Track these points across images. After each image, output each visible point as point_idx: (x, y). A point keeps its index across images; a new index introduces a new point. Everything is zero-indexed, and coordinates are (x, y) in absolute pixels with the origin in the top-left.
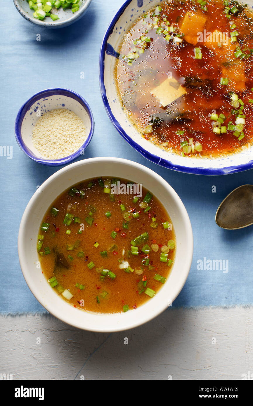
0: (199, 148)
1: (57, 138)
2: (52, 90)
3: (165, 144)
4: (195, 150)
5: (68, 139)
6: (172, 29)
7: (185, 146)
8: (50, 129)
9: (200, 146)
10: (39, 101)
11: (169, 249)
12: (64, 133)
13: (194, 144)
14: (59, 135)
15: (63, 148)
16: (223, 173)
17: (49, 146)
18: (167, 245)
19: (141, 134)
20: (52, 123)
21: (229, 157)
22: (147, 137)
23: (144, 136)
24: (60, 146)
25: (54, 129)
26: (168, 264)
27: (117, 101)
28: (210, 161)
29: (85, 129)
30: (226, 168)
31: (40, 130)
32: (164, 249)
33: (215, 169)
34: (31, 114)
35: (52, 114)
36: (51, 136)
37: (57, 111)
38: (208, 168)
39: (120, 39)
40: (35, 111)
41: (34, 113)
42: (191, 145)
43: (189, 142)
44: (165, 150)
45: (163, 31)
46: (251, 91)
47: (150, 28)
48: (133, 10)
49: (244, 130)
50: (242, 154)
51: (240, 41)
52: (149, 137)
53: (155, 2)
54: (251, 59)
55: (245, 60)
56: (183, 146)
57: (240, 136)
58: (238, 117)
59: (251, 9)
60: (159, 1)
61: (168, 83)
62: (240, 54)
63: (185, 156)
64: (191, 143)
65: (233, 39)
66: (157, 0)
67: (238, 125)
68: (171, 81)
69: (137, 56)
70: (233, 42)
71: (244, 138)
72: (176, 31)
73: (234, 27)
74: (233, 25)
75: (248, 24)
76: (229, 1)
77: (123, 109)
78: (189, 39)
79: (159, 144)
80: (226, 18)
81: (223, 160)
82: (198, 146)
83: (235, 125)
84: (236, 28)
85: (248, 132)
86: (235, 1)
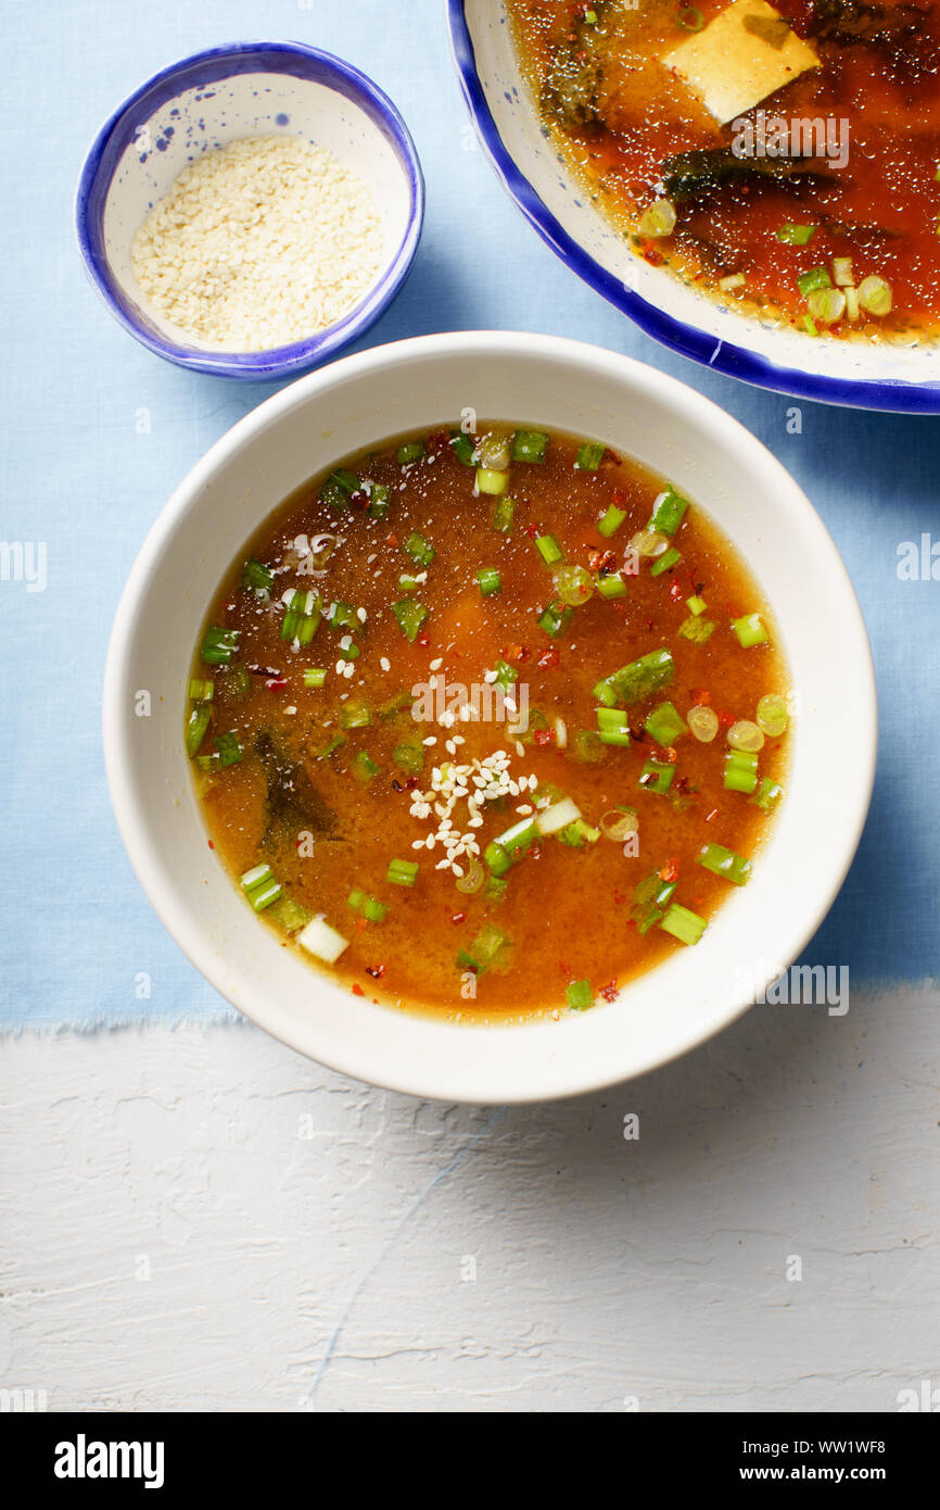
0: (879, 299)
2: (232, 50)
3: (734, 282)
4: (861, 309)
7: (817, 289)
9: (883, 293)
10: (178, 102)
11: (766, 736)
13: (859, 285)
18: (753, 719)
19: (628, 241)
22: (654, 252)
23: (641, 250)
26: (760, 799)
27: (522, 96)
28: (931, 353)
29: (378, 221)
32: (743, 735)
35: (231, 157)
37: (252, 143)
38: (925, 384)
40: (162, 145)
41: (157, 158)
42: (842, 288)
43: (834, 277)
44: (734, 305)
52: (663, 254)
56: (807, 290)
61: (740, 21)
63: (819, 336)
64: (845, 279)
68: (751, 12)
77: (546, 133)
79: (704, 281)
82: (875, 291)
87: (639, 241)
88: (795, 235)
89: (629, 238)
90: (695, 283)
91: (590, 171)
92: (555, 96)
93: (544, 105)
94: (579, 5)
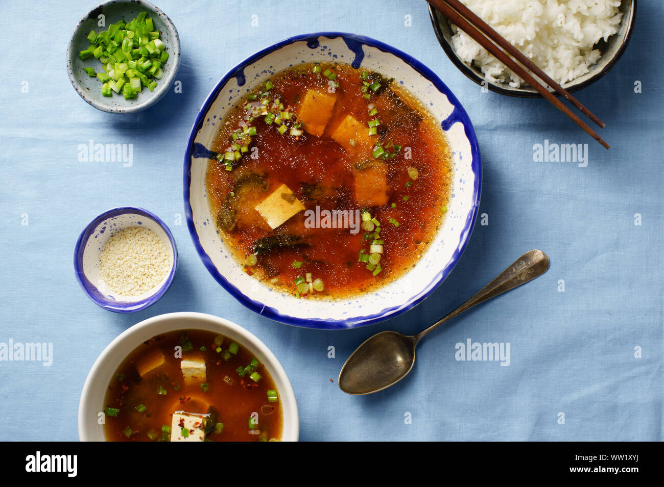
0: (319, 286)
1: (131, 269)
2: (121, 209)
3: (275, 280)
4: (314, 289)
5: (146, 271)
6: (287, 115)
7: (300, 283)
8: (123, 256)
9: (321, 284)
10: (108, 221)
12: (141, 263)
13: (313, 282)
14: (134, 266)
15: (140, 283)
16: (345, 326)
17: (122, 280)
19: (243, 267)
20: (125, 249)
21: (358, 299)
22: (249, 270)
23: (246, 270)
24: (135, 280)
25: (128, 258)
27: (210, 221)
28: (333, 305)
29: (169, 256)
30: (350, 320)
31: (109, 257)
33: (335, 320)
34: (96, 237)
35: (125, 233)
36: (124, 266)
37: (131, 230)
38: (326, 320)
39: (214, 132)
40: (102, 232)
41: (101, 236)
42: (308, 283)
43: (305, 279)
44: (274, 288)
45: (274, 119)
46: (391, 209)
47: (257, 115)
48: (231, 91)
49: (380, 262)
50: (377, 295)
51: (382, 134)
52: (253, 271)
53: (263, 77)
54: (396, 160)
55: (387, 161)
56: (298, 283)
57: (374, 269)
58: (373, 244)
59: (399, 85)
60: (269, 75)
61: (280, 195)
62: (381, 154)
63: (300, 298)
64: (309, 279)
65: (372, 132)
66: (265, 74)
67: (373, 255)
68: (284, 192)
69: (238, 156)
70: (372, 136)
71: (381, 272)
72: (292, 118)
73: (374, 112)
74: (372, 110)
75: (394, 108)
76: (369, 73)
77: (218, 232)
78: (311, 129)
79: (265, 280)
80: (364, 98)
81: (350, 303)
82: (318, 284)
83: (370, 254)
84: (376, 115)
85: (386, 264)
86: (376, 73)
87: (246, 267)
88: (297, 264)
90: (262, 281)
91: (231, 244)
92: (221, 220)
93: (218, 223)
94: (230, 190)
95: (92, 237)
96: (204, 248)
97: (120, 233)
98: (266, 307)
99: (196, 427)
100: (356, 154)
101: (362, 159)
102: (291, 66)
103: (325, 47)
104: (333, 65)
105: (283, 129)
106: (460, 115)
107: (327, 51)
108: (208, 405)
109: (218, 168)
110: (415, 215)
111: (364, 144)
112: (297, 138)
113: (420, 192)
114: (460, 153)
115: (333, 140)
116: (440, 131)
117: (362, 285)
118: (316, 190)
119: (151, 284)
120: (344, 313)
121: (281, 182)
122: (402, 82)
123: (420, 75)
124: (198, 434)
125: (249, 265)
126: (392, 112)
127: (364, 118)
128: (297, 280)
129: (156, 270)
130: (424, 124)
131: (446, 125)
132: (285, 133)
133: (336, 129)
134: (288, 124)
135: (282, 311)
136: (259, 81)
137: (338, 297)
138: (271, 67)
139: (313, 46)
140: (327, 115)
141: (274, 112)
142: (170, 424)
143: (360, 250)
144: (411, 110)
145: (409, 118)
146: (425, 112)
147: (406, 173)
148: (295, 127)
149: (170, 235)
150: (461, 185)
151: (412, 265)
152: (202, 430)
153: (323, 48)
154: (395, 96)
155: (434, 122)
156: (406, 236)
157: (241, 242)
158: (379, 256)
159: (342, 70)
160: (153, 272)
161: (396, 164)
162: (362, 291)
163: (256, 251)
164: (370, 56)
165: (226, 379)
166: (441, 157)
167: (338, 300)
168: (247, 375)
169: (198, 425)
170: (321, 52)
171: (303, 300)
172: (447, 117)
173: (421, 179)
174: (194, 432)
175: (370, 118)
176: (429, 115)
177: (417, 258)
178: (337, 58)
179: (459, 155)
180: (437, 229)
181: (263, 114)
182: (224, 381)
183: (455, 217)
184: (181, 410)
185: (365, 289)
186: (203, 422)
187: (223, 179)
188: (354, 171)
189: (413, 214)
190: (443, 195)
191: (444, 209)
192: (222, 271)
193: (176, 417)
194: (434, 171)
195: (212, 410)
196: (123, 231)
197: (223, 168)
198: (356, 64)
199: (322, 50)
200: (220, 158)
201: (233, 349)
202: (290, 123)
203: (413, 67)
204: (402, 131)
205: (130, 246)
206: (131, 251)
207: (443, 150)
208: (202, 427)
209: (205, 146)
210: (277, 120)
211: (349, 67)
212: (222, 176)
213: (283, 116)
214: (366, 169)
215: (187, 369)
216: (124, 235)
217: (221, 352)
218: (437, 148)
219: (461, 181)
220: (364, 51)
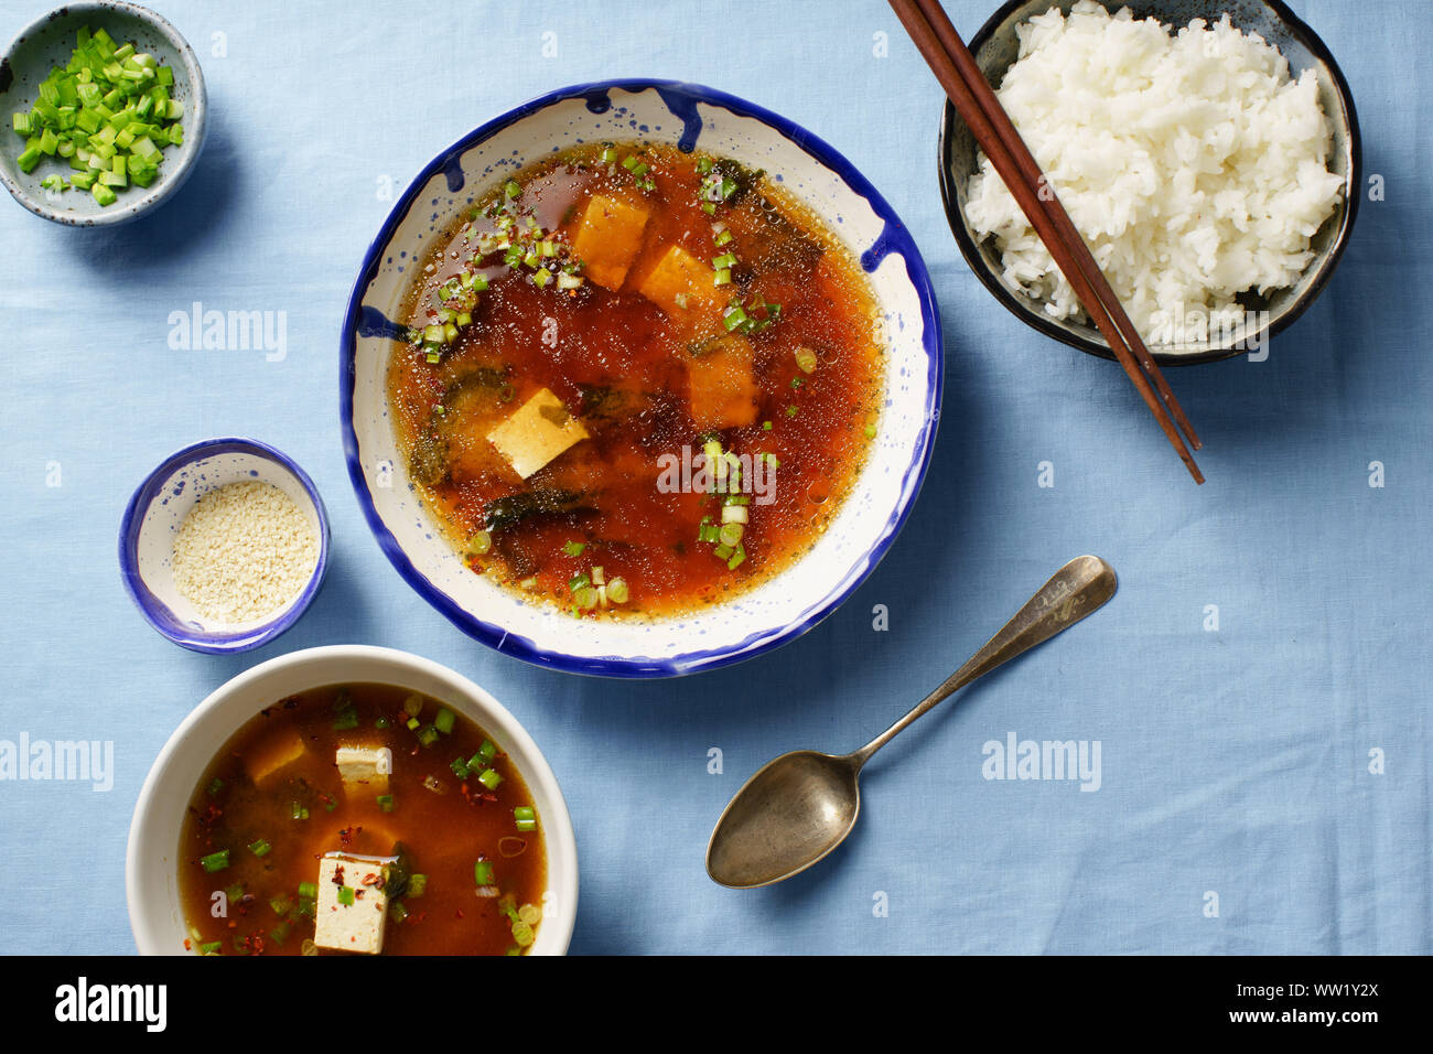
0: (620, 593)
1: (237, 568)
2: (215, 442)
3: (529, 583)
4: (608, 599)
5: (267, 570)
6: (548, 249)
7: (581, 588)
8: (219, 540)
9: (622, 589)
10: (188, 468)
12: (258, 554)
13: (606, 584)
14: (242, 560)
15: (255, 595)
16: (673, 671)
17: (217, 591)
19: (463, 558)
20: (224, 527)
21: (700, 619)
22: (476, 563)
23: (470, 564)
24: (246, 589)
25: (229, 544)
27: (396, 464)
28: (648, 630)
29: (312, 540)
30: (681, 658)
31: (192, 544)
33: (652, 660)
34: (165, 502)
35: (224, 495)
36: (222, 562)
37: (237, 488)
38: (633, 659)
39: (403, 284)
40: (177, 492)
41: (175, 501)
42: (596, 587)
43: (591, 580)
44: (528, 600)
45: (523, 258)
46: (763, 434)
47: (487, 249)
48: (435, 202)
49: (743, 541)
50: (736, 608)
51: (741, 282)
52: (484, 565)
53: (500, 173)
54: (770, 334)
55: (754, 337)
56: (576, 588)
57: (732, 556)
58: (728, 503)
59: (774, 183)
60: (511, 168)
61: (537, 409)
62: (740, 321)
63: (581, 618)
64: (598, 580)
65: (720, 278)
66: (505, 167)
67: (728, 527)
68: (545, 403)
69: (452, 332)
70: (720, 286)
71: (745, 562)
72: (560, 254)
73: (725, 239)
74: (721, 234)
75: (766, 229)
76: (714, 162)
77: (412, 487)
78: (600, 274)
79: (509, 583)
80: (702, 212)
81: (682, 627)
82: (617, 588)
83: (720, 525)
84: (729, 243)
85: (756, 545)
86: (730, 161)
87: (470, 557)
88: (573, 549)
89: (464, 555)
90: (503, 585)
91: (439, 512)
92: (419, 462)
93: (411, 470)
94: (434, 400)
95: (157, 501)
96: (382, 518)
97: (214, 495)
98: (509, 635)
99: (369, 885)
100: (690, 326)
101: (703, 333)
102: (556, 149)
103: (623, 110)
104: (641, 146)
105: (543, 278)
106: (896, 238)
107: (626, 118)
108: (391, 839)
109: (410, 357)
110: (812, 443)
111: (706, 303)
112: (573, 294)
113: (821, 397)
114: (900, 315)
115: (643, 297)
116: (858, 273)
117: (706, 589)
118: (610, 398)
119: (278, 598)
120: (669, 646)
121: (540, 383)
122: (779, 178)
123: (814, 160)
124: (373, 898)
125: (475, 552)
126: (762, 239)
127: (705, 250)
128: (575, 580)
129: (288, 567)
130: (827, 260)
131: (870, 261)
132: (547, 286)
133: (647, 274)
134: (553, 266)
135: (542, 644)
136: (492, 181)
137: (658, 615)
138: (515, 153)
139: (599, 109)
140: (628, 247)
141: (524, 243)
142: (315, 881)
143: (701, 518)
144: (800, 232)
145: (796, 249)
146: (828, 236)
147: (793, 358)
148: (568, 270)
149: (314, 492)
150: (905, 380)
151: (807, 545)
152: (380, 889)
153: (618, 113)
154: (768, 205)
155: (846, 256)
156: (794, 487)
157: (457, 507)
158: (740, 529)
159: (660, 156)
160: (282, 573)
161: (772, 341)
162: (708, 602)
163: (489, 523)
164: (713, 125)
165: (430, 783)
166: (863, 326)
167: (658, 620)
168: (473, 776)
169: (372, 881)
170: (615, 121)
171: (587, 622)
172: (872, 244)
173: (822, 372)
174: (366, 895)
175: (716, 252)
176: (835, 241)
177: (817, 531)
178: (647, 131)
179: (898, 322)
180: (858, 471)
181: (501, 247)
182: (425, 788)
183: (892, 446)
184: (336, 850)
185: (714, 597)
186: (383, 874)
187: (420, 378)
188: (687, 359)
189: (807, 442)
190: (868, 403)
191: (869, 430)
192: (420, 564)
193: (328, 865)
194: (849, 354)
195: (400, 850)
196: (222, 491)
197: (422, 359)
198: (687, 144)
199: (617, 116)
200: (416, 337)
201: (444, 723)
202: (557, 264)
203: (799, 145)
204: (781, 276)
205: (234, 520)
206: (237, 530)
207: (867, 311)
208: (380, 884)
209: (385, 314)
210: (530, 258)
211: (674, 149)
212: (417, 373)
213: (541, 249)
214: (711, 354)
215: (348, 765)
216: (222, 498)
217: (416, 729)
218: (854, 309)
219: (903, 372)
220: (702, 116)
